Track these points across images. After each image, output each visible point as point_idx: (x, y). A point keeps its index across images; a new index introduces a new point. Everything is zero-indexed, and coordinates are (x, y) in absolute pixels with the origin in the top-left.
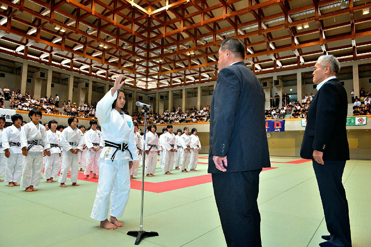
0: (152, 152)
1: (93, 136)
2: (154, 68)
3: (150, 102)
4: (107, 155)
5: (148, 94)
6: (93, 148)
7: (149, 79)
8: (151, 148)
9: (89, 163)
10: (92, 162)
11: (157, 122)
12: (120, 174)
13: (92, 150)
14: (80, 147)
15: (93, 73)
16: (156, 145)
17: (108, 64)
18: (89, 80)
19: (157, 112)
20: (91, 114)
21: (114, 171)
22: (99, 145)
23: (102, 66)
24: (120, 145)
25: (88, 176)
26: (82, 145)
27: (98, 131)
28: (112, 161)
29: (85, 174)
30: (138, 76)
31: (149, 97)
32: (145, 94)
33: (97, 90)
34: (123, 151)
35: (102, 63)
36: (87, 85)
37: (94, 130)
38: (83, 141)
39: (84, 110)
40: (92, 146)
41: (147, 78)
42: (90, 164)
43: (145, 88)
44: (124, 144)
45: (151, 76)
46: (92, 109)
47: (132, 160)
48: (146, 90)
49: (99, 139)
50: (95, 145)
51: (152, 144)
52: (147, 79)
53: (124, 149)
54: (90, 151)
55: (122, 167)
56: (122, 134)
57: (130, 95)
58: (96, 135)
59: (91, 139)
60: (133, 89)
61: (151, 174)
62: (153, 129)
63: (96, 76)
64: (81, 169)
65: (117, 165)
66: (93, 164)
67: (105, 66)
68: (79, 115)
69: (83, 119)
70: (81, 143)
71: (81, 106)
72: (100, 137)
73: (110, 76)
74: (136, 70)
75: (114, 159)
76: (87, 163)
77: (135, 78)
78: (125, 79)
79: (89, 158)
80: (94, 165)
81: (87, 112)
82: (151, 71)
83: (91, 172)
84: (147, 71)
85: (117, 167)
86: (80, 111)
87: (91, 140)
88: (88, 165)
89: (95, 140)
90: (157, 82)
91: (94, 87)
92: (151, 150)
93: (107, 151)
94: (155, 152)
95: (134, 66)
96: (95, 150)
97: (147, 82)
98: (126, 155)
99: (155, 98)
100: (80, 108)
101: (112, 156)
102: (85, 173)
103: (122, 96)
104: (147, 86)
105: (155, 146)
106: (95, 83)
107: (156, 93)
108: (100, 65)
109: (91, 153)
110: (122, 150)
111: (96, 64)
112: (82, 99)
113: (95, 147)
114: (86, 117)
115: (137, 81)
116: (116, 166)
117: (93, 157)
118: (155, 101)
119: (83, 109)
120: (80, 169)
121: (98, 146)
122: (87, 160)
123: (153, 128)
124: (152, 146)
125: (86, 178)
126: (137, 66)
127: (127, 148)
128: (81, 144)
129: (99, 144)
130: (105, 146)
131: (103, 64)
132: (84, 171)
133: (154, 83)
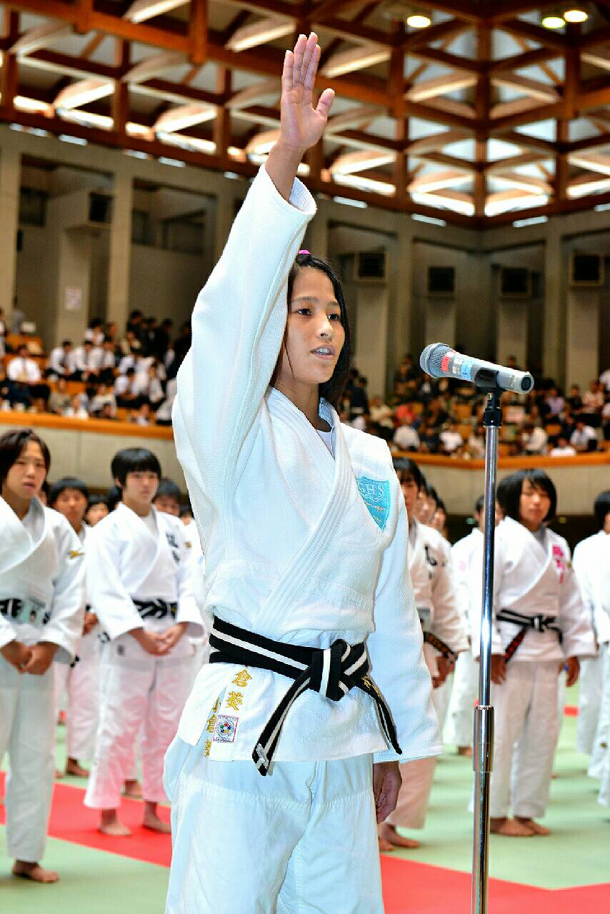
0: (528, 669)
1: (134, 556)
2: (532, 72)
3: (503, 300)
4: (227, 727)
5: (488, 252)
6: (137, 633)
7: (498, 149)
8: (517, 641)
9: (116, 730)
10: (136, 724)
11: (553, 442)
12: (315, 858)
13: (134, 649)
14: (58, 633)
15: (133, 129)
16: (551, 620)
17: (225, 66)
18: (109, 175)
19: (550, 370)
20: (128, 392)
21: (272, 841)
22: (174, 614)
23: (190, 76)
24: (310, 655)
25: (109, 816)
26: (72, 621)
27: (166, 520)
28: (263, 771)
29: (89, 801)
30: (421, 128)
31: (495, 267)
32: (470, 252)
33: (159, 238)
34: (334, 694)
35: (190, 59)
36: (100, 208)
37: (142, 512)
38: (79, 591)
39: (82, 366)
40: (134, 619)
41: (482, 138)
42: (123, 741)
43: (467, 208)
44: (338, 646)
45: (506, 128)
46: (136, 362)
47: (392, 756)
48: (479, 223)
49: (171, 572)
50: (152, 613)
51: (527, 610)
52: (482, 149)
53: (342, 686)
54: (121, 650)
55: (325, 811)
56: (326, 577)
57: (372, 265)
58: (152, 548)
59: (125, 574)
60: (387, 221)
61: (524, 821)
62: (532, 501)
63: (157, 149)
64: (73, 762)
65: (293, 797)
66: (141, 738)
67: (209, 76)
68: (56, 398)
69: (78, 427)
70: (69, 606)
71: (67, 345)
72: (177, 558)
73: (242, 143)
74: (408, 87)
75: (270, 756)
76: (105, 733)
77: (402, 145)
78: (339, 152)
79: (116, 701)
80: (148, 744)
81: (106, 377)
82: (509, 92)
83: (130, 784)
84: (483, 96)
85: (294, 810)
86: (60, 376)
87: (126, 583)
88: (109, 742)
89: (151, 581)
90: (550, 165)
91: (140, 216)
92: (523, 653)
93: (227, 696)
94: (548, 665)
95: (396, 64)
96: (152, 647)
97: (481, 166)
98: (354, 725)
99: (538, 277)
100: (57, 354)
101: (263, 740)
102: (95, 795)
103: (316, 299)
104: (480, 193)
105: (546, 623)
106: (144, 195)
107: (542, 242)
108: (177, 73)
109: (125, 665)
110: (328, 695)
111: (154, 68)
112: (73, 298)
113: (152, 627)
114: (97, 414)
115: (413, 163)
116: (288, 805)
117: (141, 691)
118: (538, 293)
119: (78, 360)
120: (61, 765)
121: (168, 620)
122: (103, 712)
123: (536, 498)
124: (526, 625)
125: (99, 832)
126: (411, 63)
127: (359, 680)
128: (69, 612)
129: (174, 605)
130: (214, 659)
131: (197, 66)
132: (86, 775)
133: (530, 170)
